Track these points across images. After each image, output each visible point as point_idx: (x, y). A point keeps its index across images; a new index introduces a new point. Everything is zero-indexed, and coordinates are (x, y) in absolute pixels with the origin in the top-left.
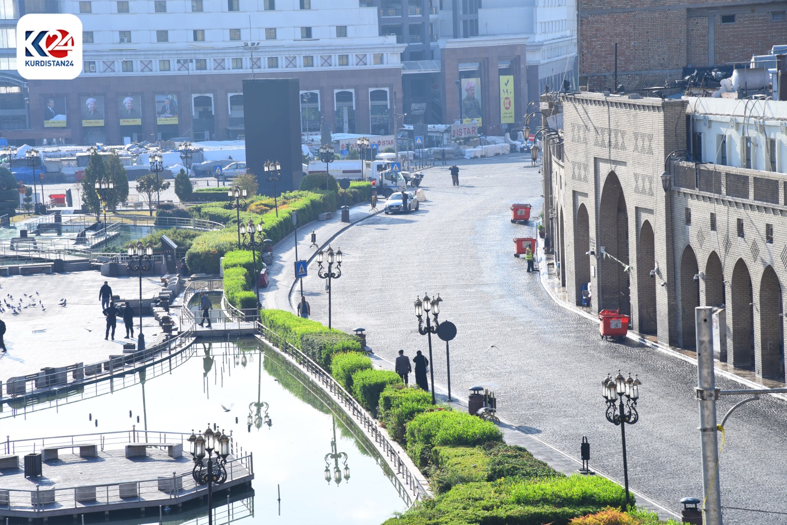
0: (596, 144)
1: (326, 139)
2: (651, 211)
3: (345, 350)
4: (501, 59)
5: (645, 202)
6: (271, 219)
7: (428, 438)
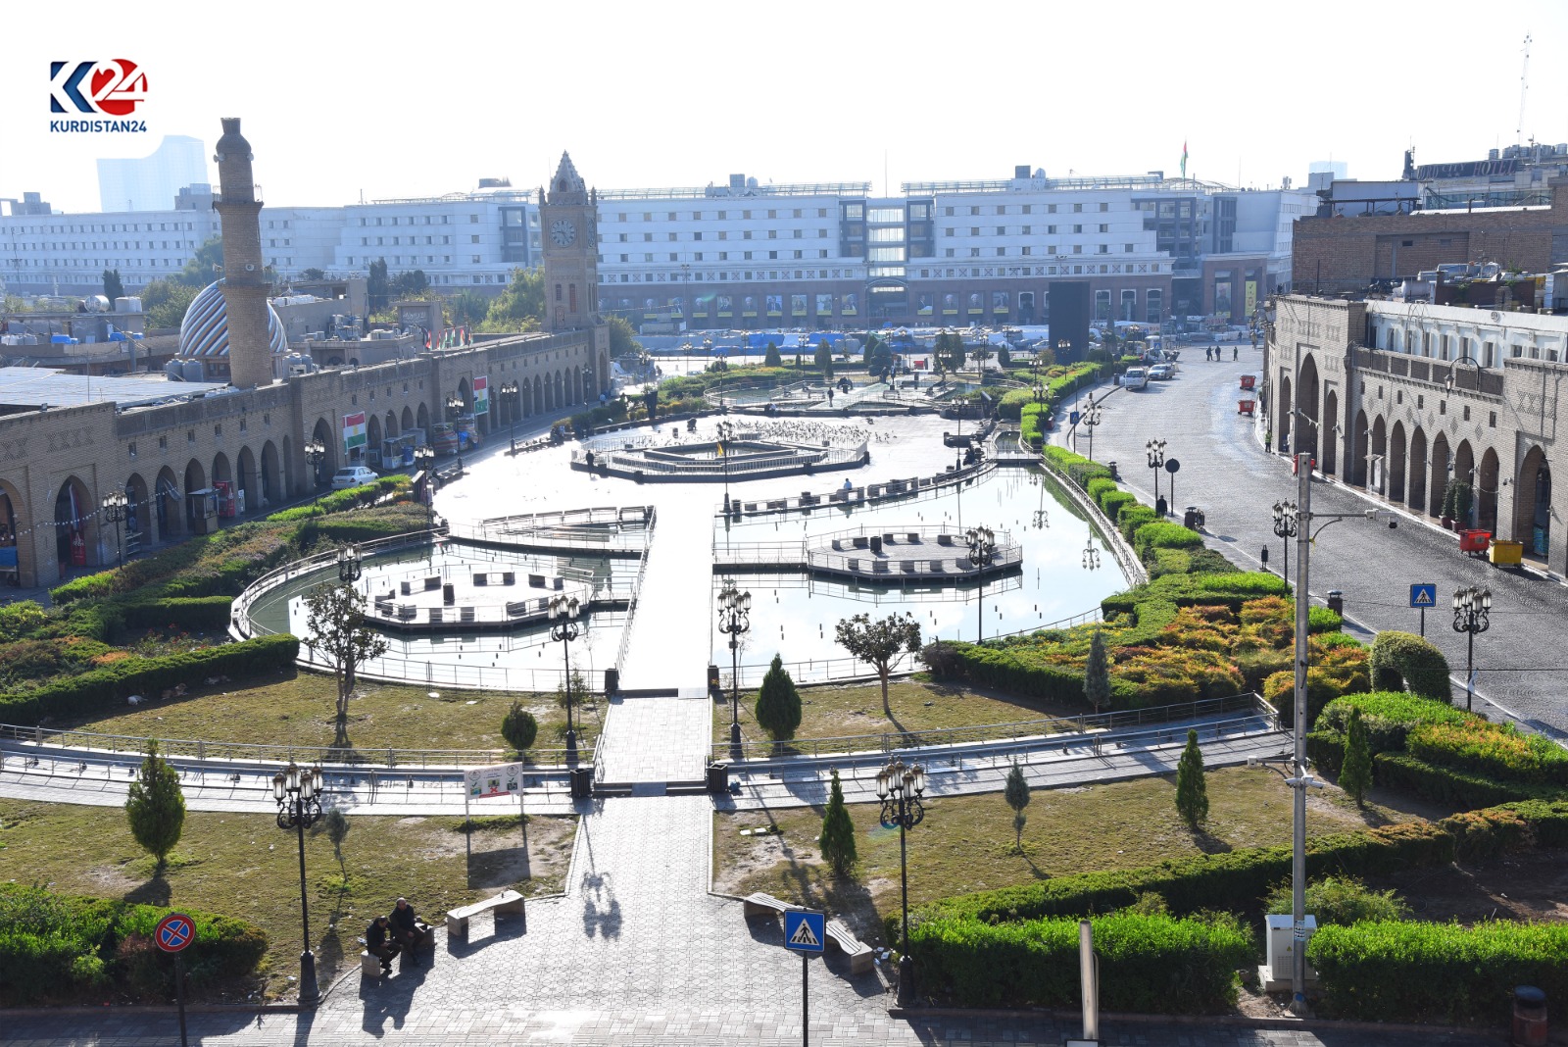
0: (1299, 333)
1: (1111, 325)
2: (1336, 384)
3: (1099, 476)
4: (1247, 269)
5: (1333, 377)
6: (1060, 382)
7: (1149, 541)
